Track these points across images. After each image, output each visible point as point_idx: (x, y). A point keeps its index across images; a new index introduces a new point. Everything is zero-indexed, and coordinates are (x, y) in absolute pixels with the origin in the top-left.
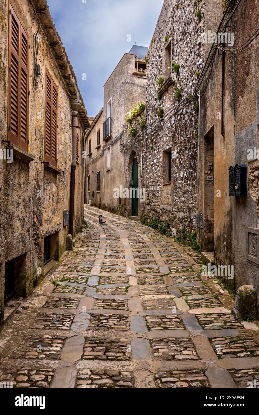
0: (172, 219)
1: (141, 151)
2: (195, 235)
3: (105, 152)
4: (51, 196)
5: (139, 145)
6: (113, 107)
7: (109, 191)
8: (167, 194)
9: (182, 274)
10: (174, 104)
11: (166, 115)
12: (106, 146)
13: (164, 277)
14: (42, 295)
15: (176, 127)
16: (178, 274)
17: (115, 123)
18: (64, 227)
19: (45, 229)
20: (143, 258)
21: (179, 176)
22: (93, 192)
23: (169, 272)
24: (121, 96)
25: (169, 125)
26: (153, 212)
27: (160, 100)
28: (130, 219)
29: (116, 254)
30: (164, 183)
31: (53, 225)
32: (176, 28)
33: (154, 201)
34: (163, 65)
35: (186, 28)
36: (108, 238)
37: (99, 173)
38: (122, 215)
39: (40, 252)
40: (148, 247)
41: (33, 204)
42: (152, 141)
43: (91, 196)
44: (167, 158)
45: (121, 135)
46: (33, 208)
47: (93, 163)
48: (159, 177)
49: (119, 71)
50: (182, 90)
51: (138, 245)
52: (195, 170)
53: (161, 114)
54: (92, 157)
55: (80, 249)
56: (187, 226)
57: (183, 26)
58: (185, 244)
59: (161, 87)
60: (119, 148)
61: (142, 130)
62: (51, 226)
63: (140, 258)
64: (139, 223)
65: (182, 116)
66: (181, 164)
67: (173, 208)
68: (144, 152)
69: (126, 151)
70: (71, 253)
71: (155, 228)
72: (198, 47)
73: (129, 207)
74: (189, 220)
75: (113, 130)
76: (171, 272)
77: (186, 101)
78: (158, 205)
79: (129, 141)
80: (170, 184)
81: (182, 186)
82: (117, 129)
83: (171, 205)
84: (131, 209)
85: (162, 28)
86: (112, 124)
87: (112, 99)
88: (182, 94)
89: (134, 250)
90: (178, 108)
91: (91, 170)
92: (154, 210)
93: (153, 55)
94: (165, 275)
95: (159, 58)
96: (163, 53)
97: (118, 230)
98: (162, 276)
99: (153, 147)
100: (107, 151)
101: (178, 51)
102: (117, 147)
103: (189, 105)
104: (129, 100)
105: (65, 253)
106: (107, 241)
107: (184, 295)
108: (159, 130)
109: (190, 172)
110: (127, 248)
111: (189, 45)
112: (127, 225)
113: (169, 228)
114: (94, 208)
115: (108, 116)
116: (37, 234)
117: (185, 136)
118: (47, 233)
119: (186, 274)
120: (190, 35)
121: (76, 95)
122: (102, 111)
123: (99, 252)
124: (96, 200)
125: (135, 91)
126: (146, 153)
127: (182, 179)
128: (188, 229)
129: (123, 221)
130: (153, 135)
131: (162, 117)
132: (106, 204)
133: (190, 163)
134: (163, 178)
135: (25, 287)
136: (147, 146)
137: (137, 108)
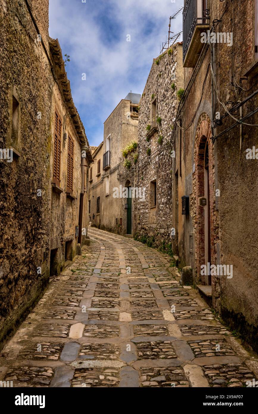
0: (156, 235)
1: (134, 180)
2: (171, 245)
3: (104, 179)
4: (69, 215)
5: (133, 176)
6: (111, 142)
7: (108, 214)
8: (153, 215)
9: (157, 268)
10: (158, 146)
11: (152, 154)
12: (105, 174)
13: (144, 270)
14: (66, 275)
15: (159, 164)
16: (154, 268)
17: (113, 155)
18: (76, 237)
19: (66, 236)
20: (132, 260)
21: (161, 201)
22: (94, 214)
23: (148, 267)
24: (118, 134)
25: (154, 162)
26: (143, 230)
27: (149, 141)
28: (125, 236)
29: (113, 258)
30: (151, 206)
31: (70, 234)
32: (159, 90)
33: (144, 221)
34: (151, 116)
35: (166, 93)
36: (107, 249)
37: (99, 198)
38: (119, 233)
39: (63, 250)
40: (137, 255)
41: (61, 219)
42: (142, 173)
43: (92, 218)
44: (153, 187)
45: (118, 166)
46: (61, 221)
47: (93, 189)
48: (148, 201)
49: (117, 113)
50: (163, 137)
51: (129, 253)
52: (171, 197)
53: (149, 153)
54: (93, 184)
55: (86, 255)
56: (166, 239)
57: (164, 90)
58: (164, 253)
59: (149, 133)
60: (116, 177)
61: (135, 163)
62: (69, 235)
63: (130, 260)
64: (133, 239)
65: (163, 156)
66: (162, 192)
67: (157, 226)
68: (136, 181)
69: (122, 180)
70: (80, 256)
71: (144, 243)
72: (173, 109)
73: (124, 227)
74: (168, 234)
75: (111, 161)
76: (150, 267)
77: (166, 146)
78: (147, 224)
79: (124, 172)
80: (155, 207)
81: (163, 209)
82: (115, 161)
83: (156, 224)
84: (126, 228)
85: (150, 87)
86: (111, 157)
87: (111, 135)
88: (163, 140)
89: (125, 256)
90: (161, 150)
91: (91, 195)
92: (143, 229)
93: (144, 106)
94: (145, 268)
95: (148, 109)
96: (151, 106)
97: (115, 244)
98: (143, 269)
99: (143, 177)
100: (106, 179)
101: (161, 108)
102: (115, 176)
103: (167, 149)
104: (125, 138)
105: (76, 256)
106: (106, 251)
107: (154, 277)
108: (147, 164)
109: (168, 198)
110: (121, 255)
111: (168, 106)
112: (122, 241)
113: (154, 242)
114: (94, 228)
115: (108, 149)
116: (62, 238)
117: (165, 172)
118: (67, 239)
119: (159, 268)
120: (168, 99)
121: (85, 143)
122: (103, 145)
123: (100, 257)
124: (96, 221)
125: (130, 130)
126: (138, 182)
127: (163, 204)
128: (167, 241)
129: (119, 238)
130: (143, 168)
131: (150, 155)
132: (105, 225)
133: (168, 192)
134: (150, 203)
135: (56, 269)
136: (139, 176)
137: (131, 145)
